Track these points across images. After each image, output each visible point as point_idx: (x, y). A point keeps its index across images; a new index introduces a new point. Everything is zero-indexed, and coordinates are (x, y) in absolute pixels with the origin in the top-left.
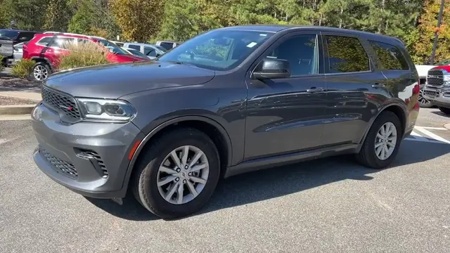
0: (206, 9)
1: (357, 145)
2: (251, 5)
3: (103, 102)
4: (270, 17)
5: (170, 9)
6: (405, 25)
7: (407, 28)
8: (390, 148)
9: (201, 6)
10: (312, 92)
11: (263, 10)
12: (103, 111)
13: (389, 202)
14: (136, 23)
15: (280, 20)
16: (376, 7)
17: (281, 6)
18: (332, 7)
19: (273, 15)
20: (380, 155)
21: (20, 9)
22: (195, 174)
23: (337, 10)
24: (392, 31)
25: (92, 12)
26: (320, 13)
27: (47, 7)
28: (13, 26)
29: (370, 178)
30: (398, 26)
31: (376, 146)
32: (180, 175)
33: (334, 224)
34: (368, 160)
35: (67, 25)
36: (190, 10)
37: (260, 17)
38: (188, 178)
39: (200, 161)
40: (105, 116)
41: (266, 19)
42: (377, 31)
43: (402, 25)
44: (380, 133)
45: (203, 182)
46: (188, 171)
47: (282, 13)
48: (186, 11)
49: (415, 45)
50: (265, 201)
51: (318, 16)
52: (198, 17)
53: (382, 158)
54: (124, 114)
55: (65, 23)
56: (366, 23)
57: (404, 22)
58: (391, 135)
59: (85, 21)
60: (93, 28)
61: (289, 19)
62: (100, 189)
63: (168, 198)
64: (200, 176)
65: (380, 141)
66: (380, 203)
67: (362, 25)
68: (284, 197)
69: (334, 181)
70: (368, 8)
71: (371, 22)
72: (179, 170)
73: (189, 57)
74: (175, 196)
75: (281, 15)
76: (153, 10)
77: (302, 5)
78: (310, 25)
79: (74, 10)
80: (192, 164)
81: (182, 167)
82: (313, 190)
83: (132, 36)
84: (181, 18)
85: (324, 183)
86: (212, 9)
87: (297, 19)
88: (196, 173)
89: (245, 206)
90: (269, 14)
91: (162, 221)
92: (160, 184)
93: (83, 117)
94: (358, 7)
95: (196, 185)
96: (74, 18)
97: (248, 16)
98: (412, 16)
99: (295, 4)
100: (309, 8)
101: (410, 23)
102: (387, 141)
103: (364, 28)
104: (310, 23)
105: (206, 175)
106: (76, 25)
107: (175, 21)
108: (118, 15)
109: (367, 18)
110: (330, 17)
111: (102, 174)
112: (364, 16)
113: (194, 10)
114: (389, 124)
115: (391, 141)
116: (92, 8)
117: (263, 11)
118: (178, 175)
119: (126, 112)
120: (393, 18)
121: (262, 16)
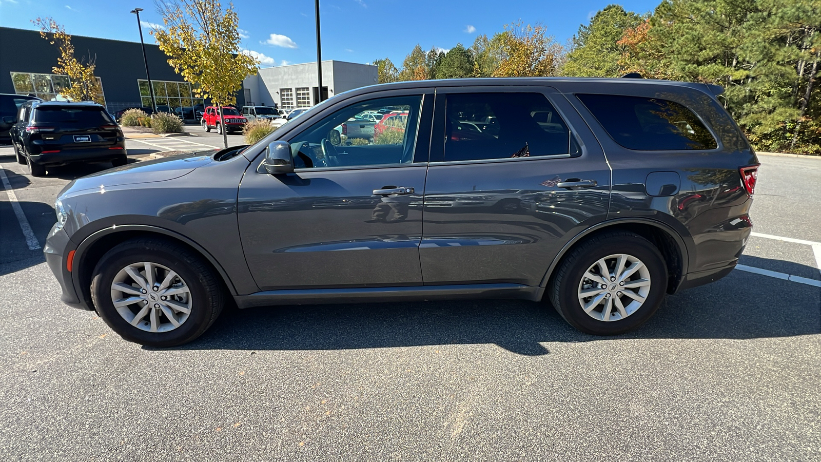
38: (161, 302)
45: (185, 310)
46: (159, 294)
53: (603, 317)
118: (145, 297)
121: (706, 67)
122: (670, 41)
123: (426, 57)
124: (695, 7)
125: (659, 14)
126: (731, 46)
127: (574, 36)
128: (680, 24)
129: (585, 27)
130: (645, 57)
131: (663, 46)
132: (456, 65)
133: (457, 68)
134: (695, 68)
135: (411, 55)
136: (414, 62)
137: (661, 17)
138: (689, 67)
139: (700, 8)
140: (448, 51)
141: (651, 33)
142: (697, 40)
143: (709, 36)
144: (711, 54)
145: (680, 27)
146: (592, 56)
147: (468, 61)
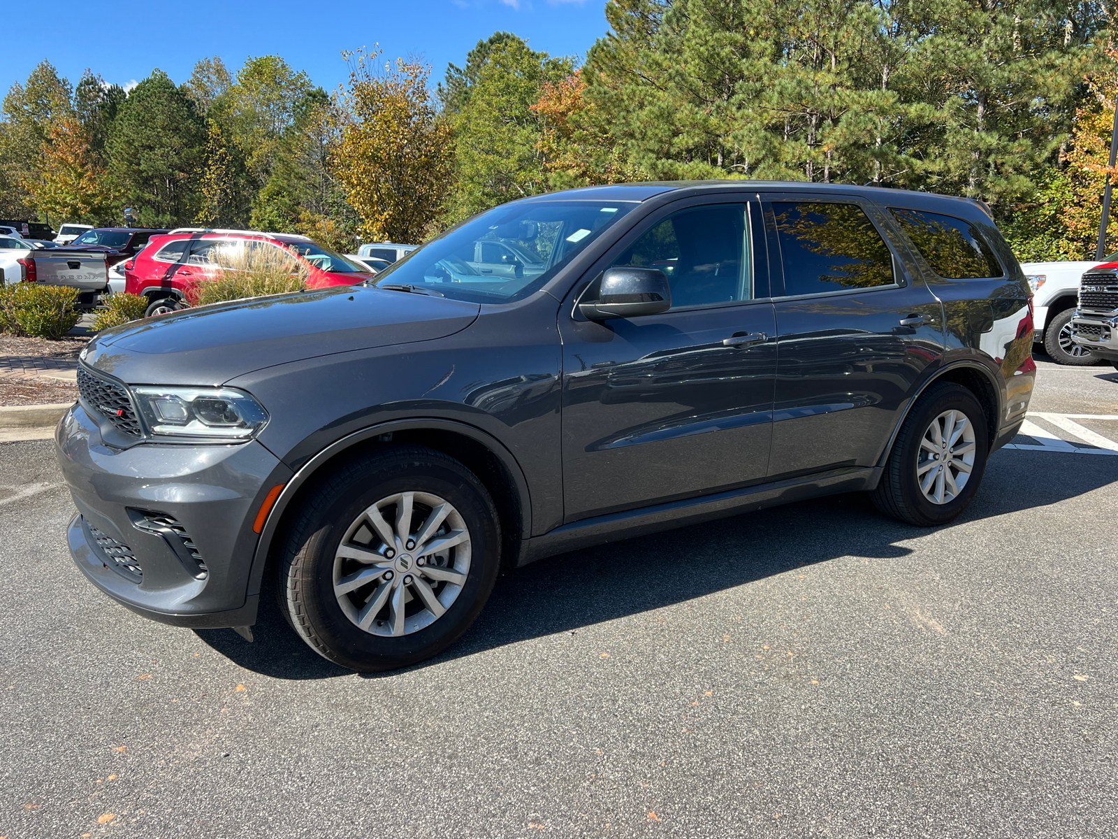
0: (557, 157)
1: (869, 471)
2: (661, 141)
3: (191, 395)
4: (705, 166)
5: (474, 161)
6: (1036, 166)
7: (1041, 174)
8: (960, 475)
9: (545, 150)
10: (737, 346)
11: (689, 151)
12: (191, 417)
13: (940, 614)
14: (390, 197)
15: (729, 172)
16: (962, 126)
17: (730, 138)
18: (852, 133)
19: (714, 162)
20: (932, 491)
21: (145, 182)
22: (436, 562)
23: (865, 139)
24: (1003, 183)
25: (302, 178)
26: (825, 149)
27: (204, 173)
28: (130, 219)
29: (905, 552)
30: (1018, 170)
31: (920, 471)
32: (395, 564)
33: (787, 676)
34: (901, 505)
35: (248, 210)
36: (520, 160)
37: (681, 167)
38: (416, 572)
39: (447, 528)
40: (197, 427)
41: (697, 172)
42: (967, 183)
43: (1027, 166)
44: (929, 437)
45: (458, 579)
46: (416, 554)
47: (733, 156)
48: (512, 163)
49: (1063, 213)
50: (624, 620)
51: (821, 158)
52: (539, 177)
53: (939, 499)
54: (241, 420)
55: (244, 207)
56: (938, 166)
57: (1032, 159)
58: (960, 442)
59: (286, 199)
60: (305, 215)
61: (752, 168)
62: (189, 608)
63: (366, 623)
64: (450, 566)
65: (931, 456)
66: (920, 617)
67: (928, 173)
68: (674, 607)
69: (808, 562)
70: (943, 131)
71: (950, 164)
72: (390, 553)
73: (510, 269)
74: (385, 615)
75: (732, 161)
76: (428, 166)
77: (782, 134)
78: (802, 181)
79: (263, 177)
80: (425, 537)
81: (399, 546)
82: (749, 588)
83: (383, 230)
84: (501, 181)
85: (784, 568)
86: (569, 155)
87: (769, 167)
88: (439, 559)
89: (569, 633)
90: (705, 159)
91: (355, 679)
92: (341, 590)
93: (148, 432)
94: (918, 129)
95: (440, 588)
96: (262, 196)
97: (654, 167)
98: (1053, 144)
99: (763, 133)
100: (797, 140)
101: (1049, 160)
102: (950, 457)
103: (935, 178)
104: (801, 176)
105: (464, 563)
106: (269, 209)
107: (487, 190)
108: (349, 183)
109: (941, 155)
110: (851, 158)
111: (194, 568)
112: (934, 150)
113: (530, 159)
114: (952, 415)
115: (960, 457)
116: (302, 170)
117: (690, 154)
118: (389, 565)
119: (244, 415)
120: (1004, 151)
121: (687, 166)
122: (622, 114)
123: (73, 95)
124: (653, 60)
125: (597, 62)
126: (718, 132)
127: (439, 85)
128: (633, 86)
129: (457, 70)
130: (583, 140)
131: (609, 123)
132: (159, 122)
133: (163, 128)
134: (671, 165)
135: (25, 86)
136: (37, 104)
137: (601, 70)
138: (663, 164)
139: (660, 61)
140: (134, 85)
141: (589, 96)
142: (666, 116)
143: (685, 112)
144: (691, 142)
145: (634, 92)
146: (488, 130)
147: (191, 115)
